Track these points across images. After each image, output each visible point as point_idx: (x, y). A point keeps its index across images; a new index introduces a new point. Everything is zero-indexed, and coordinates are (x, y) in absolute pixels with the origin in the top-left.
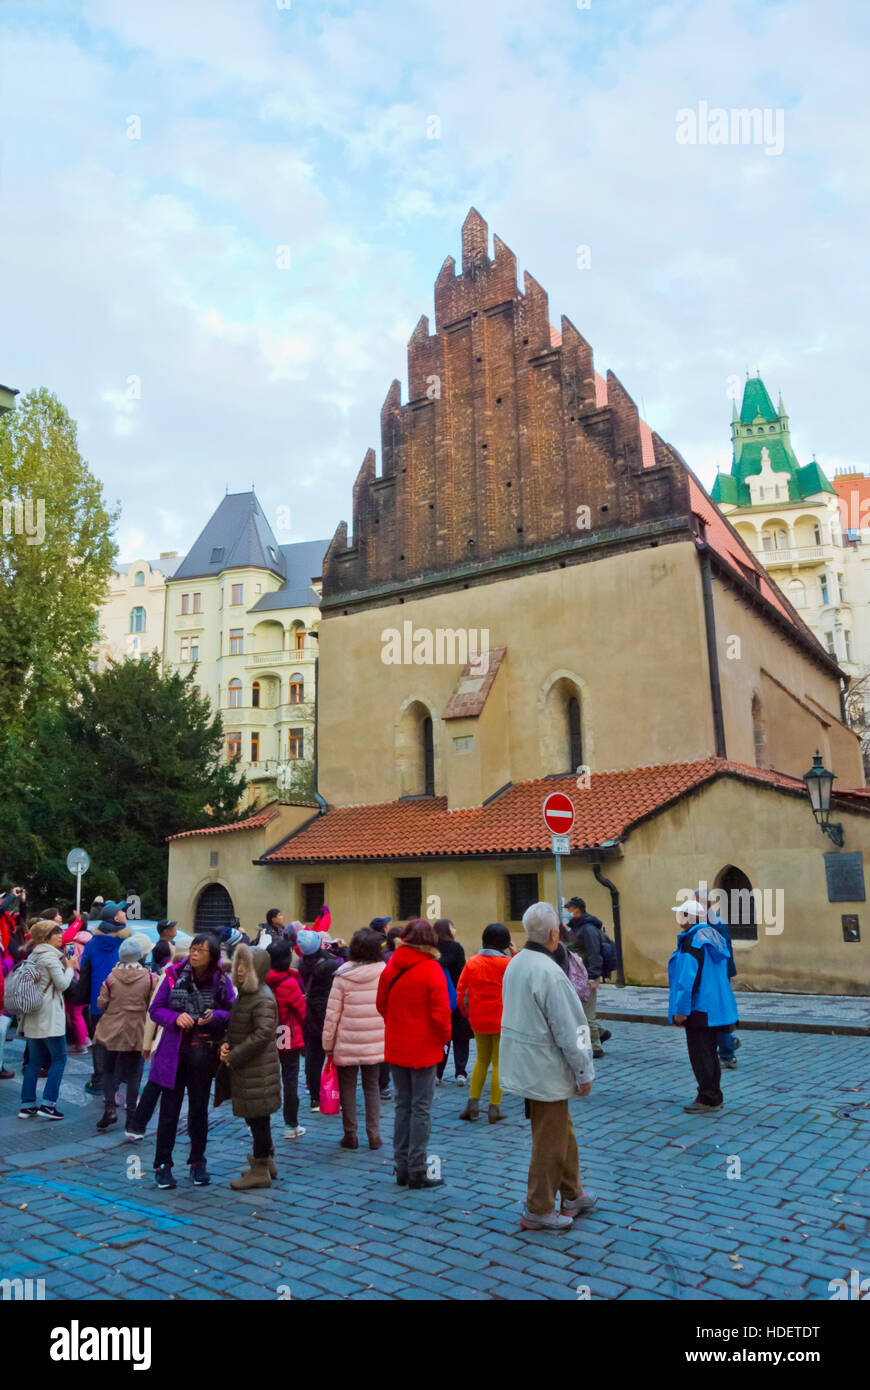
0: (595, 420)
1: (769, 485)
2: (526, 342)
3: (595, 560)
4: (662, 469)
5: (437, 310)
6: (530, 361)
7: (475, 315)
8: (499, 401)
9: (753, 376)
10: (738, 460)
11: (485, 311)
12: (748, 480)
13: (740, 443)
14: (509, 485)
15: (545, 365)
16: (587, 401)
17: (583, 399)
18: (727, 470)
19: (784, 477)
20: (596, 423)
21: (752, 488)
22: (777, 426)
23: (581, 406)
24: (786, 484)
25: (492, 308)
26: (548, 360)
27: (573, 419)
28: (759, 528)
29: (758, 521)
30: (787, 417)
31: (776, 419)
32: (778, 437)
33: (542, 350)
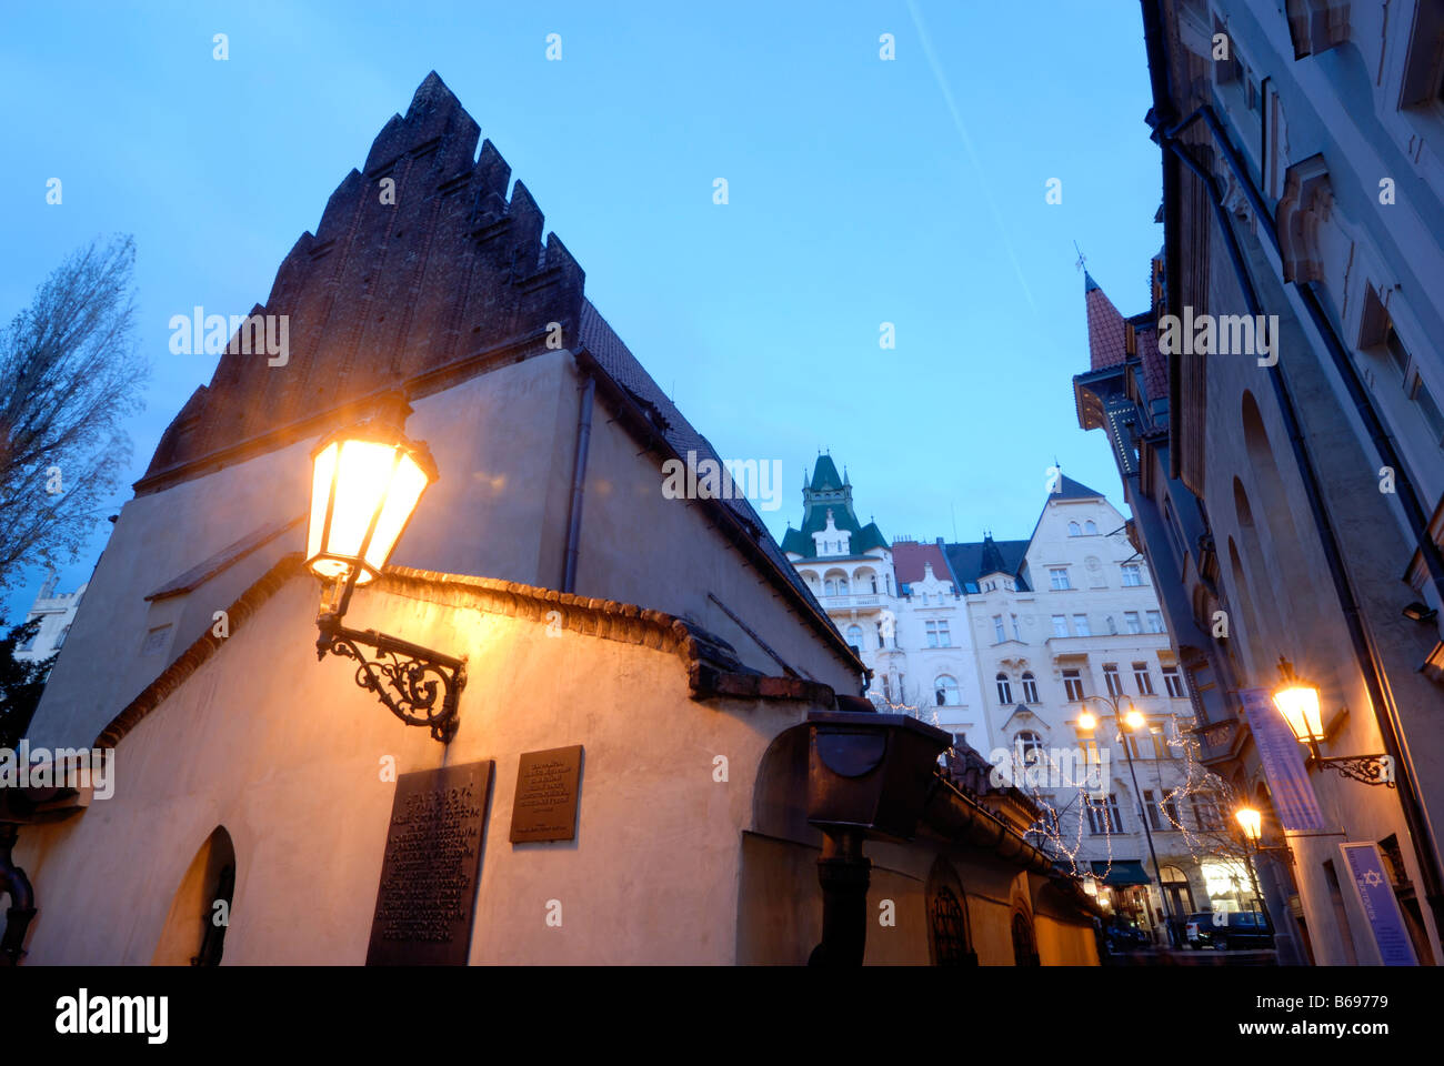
0: (491, 234)
1: (832, 540)
2: (442, 170)
3: (445, 389)
4: (551, 272)
5: (368, 160)
6: (439, 189)
7: (402, 156)
8: (399, 235)
9: (824, 453)
10: (807, 519)
11: (412, 152)
12: (815, 535)
13: (810, 506)
14: (382, 320)
15: (455, 191)
16: (485, 215)
17: (483, 213)
18: (798, 527)
19: (846, 534)
20: (491, 238)
21: (817, 541)
22: (842, 493)
23: (478, 221)
24: (847, 540)
25: (420, 148)
26: (459, 185)
27: (465, 236)
28: (822, 576)
29: (821, 570)
30: (851, 487)
31: (843, 489)
32: (843, 502)
33: (455, 174)
